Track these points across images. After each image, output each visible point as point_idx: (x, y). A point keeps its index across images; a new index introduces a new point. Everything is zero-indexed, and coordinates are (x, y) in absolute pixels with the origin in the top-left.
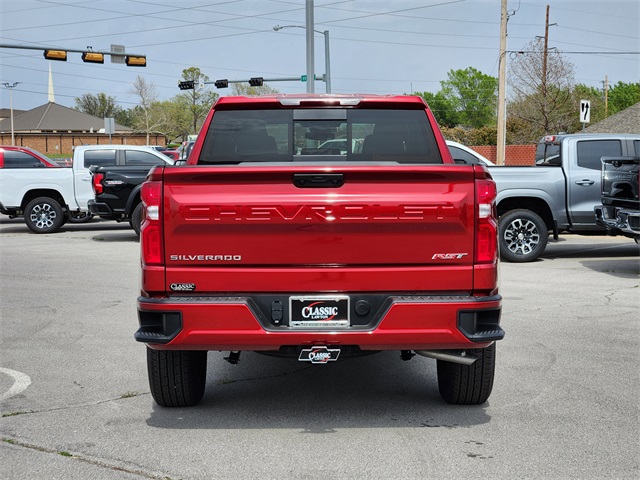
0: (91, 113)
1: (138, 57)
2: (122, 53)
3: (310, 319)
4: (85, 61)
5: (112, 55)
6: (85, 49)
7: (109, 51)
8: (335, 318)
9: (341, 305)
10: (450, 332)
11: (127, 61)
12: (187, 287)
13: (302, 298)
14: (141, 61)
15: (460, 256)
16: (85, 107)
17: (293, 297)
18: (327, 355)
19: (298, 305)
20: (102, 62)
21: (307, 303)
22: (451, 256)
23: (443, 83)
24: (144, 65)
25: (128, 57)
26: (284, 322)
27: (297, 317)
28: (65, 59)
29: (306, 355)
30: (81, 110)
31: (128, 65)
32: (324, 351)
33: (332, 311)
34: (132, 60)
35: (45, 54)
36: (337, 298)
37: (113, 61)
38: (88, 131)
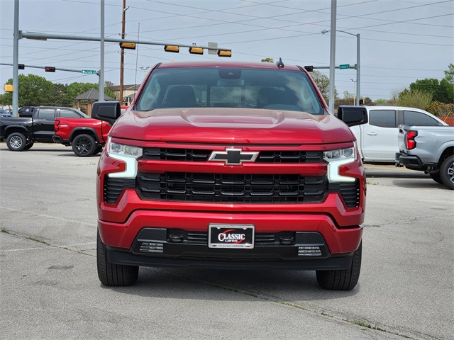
1: (226, 51)
2: (215, 48)
4: (191, 53)
5: (209, 49)
6: (191, 45)
7: (207, 46)
11: (219, 53)
14: (228, 53)
20: (202, 54)
23: (446, 72)
24: (230, 56)
25: (219, 50)
28: (178, 52)
31: (219, 56)
34: (222, 53)
35: (165, 48)
37: (209, 53)
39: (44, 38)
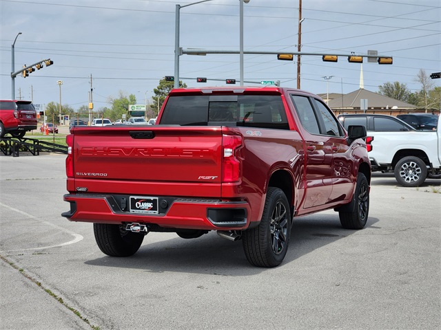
0: (389, 96)
1: (387, 58)
2: (375, 56)
3: (139, 209)
4: (350, 61)
5: (369, 57)
6: (350, 54)
7: (367, 55)
8: (151, 209)
9: (154, 202)
10: (202, 220)
11: (379, 61)
12: (84, 189)
13: (136, 198)
14: (389, 60)
15: (213, 178)
16: (385, 92)
17: (131, 197)
18: (139, 228)
19: (134, 201)
20: (362, 62)
21: (138, 200)
22: (209, 178)
24: (391, 63)
25: (380, 58)
26: (127, 209)
27: (134, 207)
28: (336, 61)
29: (129, 227)
30: (383, 93)
31: (380, 63)
32: (138, 225)
33: (150, 205)
34: (382, 60)
35: (323, 58)
36: (152, 198)
37: (369, 61)
38: (385, 108)
39: (204, 53)
